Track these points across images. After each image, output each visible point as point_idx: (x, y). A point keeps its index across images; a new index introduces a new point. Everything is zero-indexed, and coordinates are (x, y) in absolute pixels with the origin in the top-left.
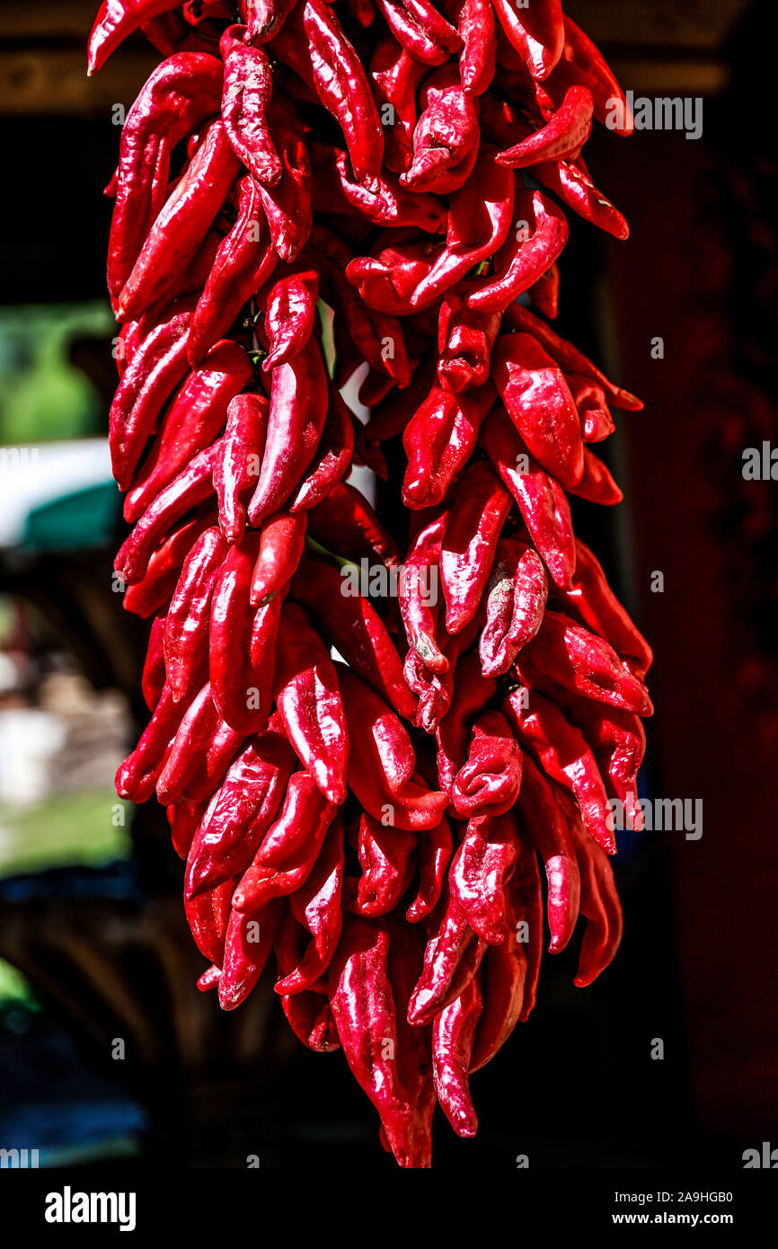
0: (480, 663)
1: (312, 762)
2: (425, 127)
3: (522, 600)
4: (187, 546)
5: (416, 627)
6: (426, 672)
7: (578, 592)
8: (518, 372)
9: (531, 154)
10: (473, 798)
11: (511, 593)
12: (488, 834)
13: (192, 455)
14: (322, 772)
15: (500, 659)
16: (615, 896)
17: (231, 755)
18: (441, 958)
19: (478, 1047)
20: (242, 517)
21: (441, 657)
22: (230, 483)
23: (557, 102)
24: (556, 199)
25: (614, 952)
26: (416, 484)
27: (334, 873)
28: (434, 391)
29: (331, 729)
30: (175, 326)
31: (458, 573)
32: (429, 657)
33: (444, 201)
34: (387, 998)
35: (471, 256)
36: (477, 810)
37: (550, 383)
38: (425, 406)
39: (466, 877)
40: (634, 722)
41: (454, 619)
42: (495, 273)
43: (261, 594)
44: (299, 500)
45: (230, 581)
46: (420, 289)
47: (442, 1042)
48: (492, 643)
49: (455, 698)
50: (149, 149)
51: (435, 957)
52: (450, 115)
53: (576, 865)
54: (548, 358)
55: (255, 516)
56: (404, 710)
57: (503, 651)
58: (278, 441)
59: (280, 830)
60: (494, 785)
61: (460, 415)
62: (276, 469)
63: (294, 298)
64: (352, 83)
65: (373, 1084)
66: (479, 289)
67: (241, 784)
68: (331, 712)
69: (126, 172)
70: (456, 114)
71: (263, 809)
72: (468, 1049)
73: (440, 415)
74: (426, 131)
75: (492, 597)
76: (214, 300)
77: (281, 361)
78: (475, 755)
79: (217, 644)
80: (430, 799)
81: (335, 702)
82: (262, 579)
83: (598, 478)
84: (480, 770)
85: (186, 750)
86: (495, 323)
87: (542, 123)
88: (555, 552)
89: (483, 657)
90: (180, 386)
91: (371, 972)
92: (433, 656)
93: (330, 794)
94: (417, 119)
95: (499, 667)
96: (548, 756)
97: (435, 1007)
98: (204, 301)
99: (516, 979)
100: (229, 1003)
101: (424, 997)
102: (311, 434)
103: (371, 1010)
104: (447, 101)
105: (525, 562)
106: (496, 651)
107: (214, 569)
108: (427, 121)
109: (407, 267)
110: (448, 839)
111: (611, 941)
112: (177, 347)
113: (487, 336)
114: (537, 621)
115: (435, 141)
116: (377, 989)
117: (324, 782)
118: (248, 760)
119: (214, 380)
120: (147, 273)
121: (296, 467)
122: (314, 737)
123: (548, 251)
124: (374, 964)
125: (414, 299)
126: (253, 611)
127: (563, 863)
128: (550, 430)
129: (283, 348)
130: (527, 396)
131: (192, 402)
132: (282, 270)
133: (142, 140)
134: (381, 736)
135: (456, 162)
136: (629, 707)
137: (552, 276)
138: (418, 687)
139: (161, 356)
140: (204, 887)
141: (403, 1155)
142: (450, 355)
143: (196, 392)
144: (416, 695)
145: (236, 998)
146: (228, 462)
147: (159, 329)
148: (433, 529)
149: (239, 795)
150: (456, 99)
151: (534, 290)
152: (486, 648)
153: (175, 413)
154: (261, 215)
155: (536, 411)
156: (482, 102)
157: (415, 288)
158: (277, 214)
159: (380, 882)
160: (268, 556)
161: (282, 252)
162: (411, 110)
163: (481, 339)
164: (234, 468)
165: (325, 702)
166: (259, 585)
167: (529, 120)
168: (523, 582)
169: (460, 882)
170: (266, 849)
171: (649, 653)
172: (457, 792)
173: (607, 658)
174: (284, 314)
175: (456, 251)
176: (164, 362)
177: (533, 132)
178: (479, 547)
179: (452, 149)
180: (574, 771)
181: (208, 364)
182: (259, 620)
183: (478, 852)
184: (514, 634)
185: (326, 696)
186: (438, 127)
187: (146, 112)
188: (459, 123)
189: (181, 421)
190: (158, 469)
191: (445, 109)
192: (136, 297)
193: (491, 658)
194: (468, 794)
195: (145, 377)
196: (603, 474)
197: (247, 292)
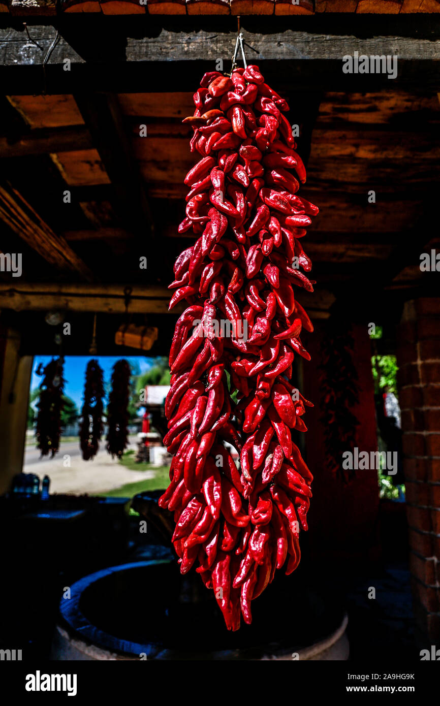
0: (262, 479)
1: (210, 505)
2: (256, 327)
3: (275, 461)
4: (183, 437)
5: (244, 467)
6: (246, 480)
7: (292, 458)
8: (278, 395)
9: (283, 337)
10: (257, 520)
11: (272, 459)
12: (261, 531)
13: (186, 412)
14: (213, 509)
15: (268, 479)
16: (299, 548)
17: (189, 499)
18: (244, 567)
19: (255, 592)
20: (196, 432)
21: (250, 477)
22: (194, 422)
23: (292, 323)
24: (290, 348)
25: (298, 565)
26: (246, 426)
27: (215, 537)
28: (254, 399)
29: (217, 496)
30: (185, 376)
31: (257, 451)
32: (247, 477)
33: (260, 347)
34: (228, 577)
35: (266, 362)
36: (258, 524)
37: (287, 399)
38: (251, 403)
39: (253, 543)
40: (307, 499)
41: (255, 466)
42: (273, 368)
43: (199, 456)
44: (213, 428)
45: (192, 450)
46: (251, 371)
47: (244, 591)
48: (266, 474)
49: (255, 488)
50: (182, 329)
51: (243, 567)
52: (262, 325)
53: (287, 541)
54: (287, 392)
55: (201, 432)
56: (240, 491)
57: (269, 476)
58: (208, 411)
59: (200, 524)
60: (263, 517)
61: (261, 406)
62: (207, 419)
63: (217, 371)
64: (236, 315)
65: (222, 604)
66: (268, 372)
67: (191, 509)
68: (217, 490)
69: (176, 335)
70: (264, 325)
71: (196, 517)
72: (252, 594)
73: (255, 406)
74: (256, 329)
75: (267, 459)
76: (195, 370)
77: (211, 389)
78: (259, 506)
79: (186, 468)
80: (245, 518)
81: (219, 487)
82: (200, 451)
83: (301, 424)
84: (260, 512)
85: (176, 497)
86: (273, 381)
87: (288, 328)
88: (286, 448)
89: (263, 477)
90: (185, 393)
91: (224, 568)
92: (248, 477)
93: (214, 516)
94: (253, 326)
95: (267, 481)
96: (281, 506)
97: (242, 582)
98: (192, 370)
99: (268, 572)
100: (183, 572)
101: (238, 579)
102: (218, 410)
103: (223, 580)
104: (262, 321)
105: (277, 449)
106: (267, 476)
107: (189, 445)
108: (256, 326)
109: (250, 364)
110: (250, 530)
111: (297, 561)
112: (185, 382)
113: (270, 385)
114: (280, 468)
115: (258, 331)
116: (225, 574)
117: (213, 512)
118: (194, 501)
119: (194, 392)
120: (178, 362)
121: (213, 418)
122: (212, 497)
123: (288, 362)
124: (225, 566)
125: (250, 374)
126: (197, 460)
127: (282, 541)
128: (287, 412)
129: (212, 385)
130: (280, 402)
131: (188, 397)
132: (213, 364)
133: (181, 327)
134: (232, 498)
135: (263, 337)
136: (305, 494)
137: (290, 368)
138: (244, 484)
139: (181, 384)
140: (177, 539)
141: (229, 627)
142: (259, 390)
143: (189, 395)
144: (243, 486)
145: (185, 571)
146: (195, 416)
147: (181, 376)
148: (252, 438)
149: (190, 512)
150: (264, 321)
151: (283, 373)
152: (264, 475)
153: (183, 400)
154: (209, 350)
155: (282, 407)
156: (271, 322)
157: (250, 371)
158: (213, 349)
159: (228, 542)
160: (203, 444)
161: (214, 359)
162: (252, 323)
163: (268, 385)
164: (195, 418)
165: (216, 487)
166: (199, 453)
167: (284, 327)
168: (276, 455)
169: (252, 544)
170: (196, 529)
171: (312, 477)
172: (253, 517)
173: (299, 480)
174: (213, 376)
175: (261, 361)
176: (181, 386)
177: (285, 330)
178: (264, 445)
179: (262, 334)
180: (288, 512)
181: (193, 387)
182: (199, 461)
183: (257, 536)
184: (272, 471)
185: (217, 485)
186: (259, 328)
187: (182, 320)
188: (265, 327)
189: (185, 402)
190: (177, 415)
191: (261, 323)
192: (175, 368)
193: (265, 478)
194: (255, 519)
195: (176, 389)
196: (302, 423)
197: (204, 369)
